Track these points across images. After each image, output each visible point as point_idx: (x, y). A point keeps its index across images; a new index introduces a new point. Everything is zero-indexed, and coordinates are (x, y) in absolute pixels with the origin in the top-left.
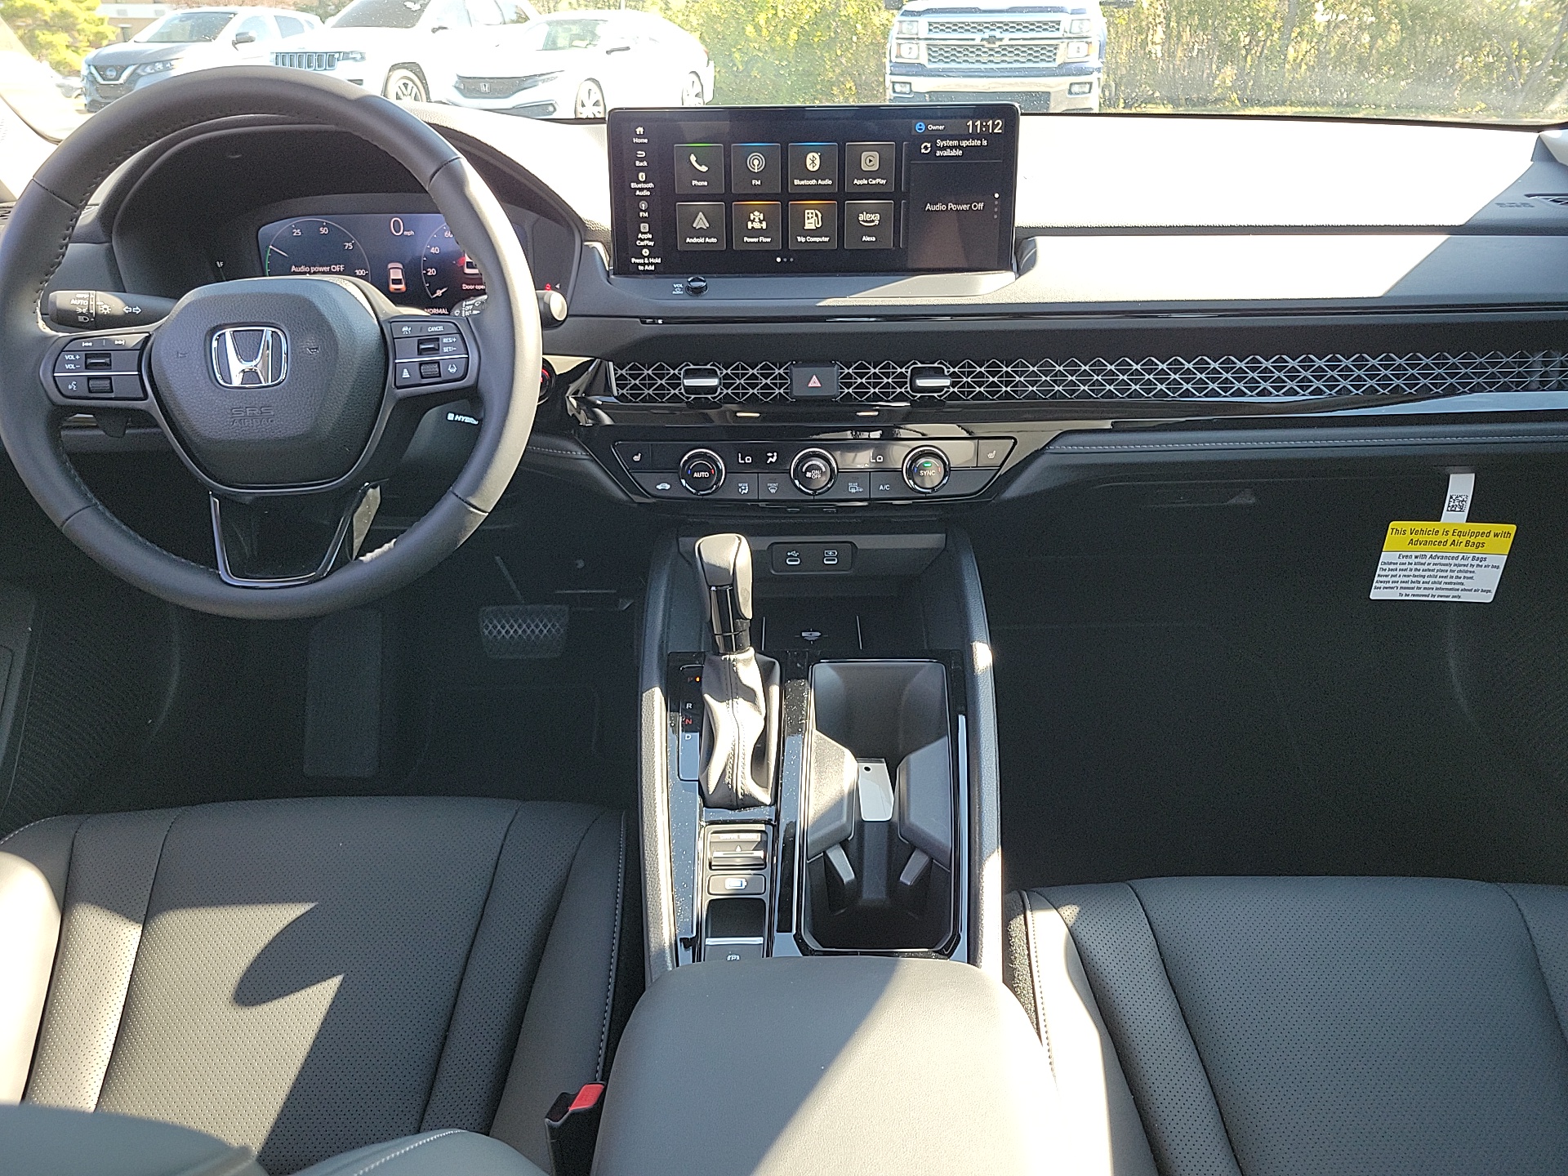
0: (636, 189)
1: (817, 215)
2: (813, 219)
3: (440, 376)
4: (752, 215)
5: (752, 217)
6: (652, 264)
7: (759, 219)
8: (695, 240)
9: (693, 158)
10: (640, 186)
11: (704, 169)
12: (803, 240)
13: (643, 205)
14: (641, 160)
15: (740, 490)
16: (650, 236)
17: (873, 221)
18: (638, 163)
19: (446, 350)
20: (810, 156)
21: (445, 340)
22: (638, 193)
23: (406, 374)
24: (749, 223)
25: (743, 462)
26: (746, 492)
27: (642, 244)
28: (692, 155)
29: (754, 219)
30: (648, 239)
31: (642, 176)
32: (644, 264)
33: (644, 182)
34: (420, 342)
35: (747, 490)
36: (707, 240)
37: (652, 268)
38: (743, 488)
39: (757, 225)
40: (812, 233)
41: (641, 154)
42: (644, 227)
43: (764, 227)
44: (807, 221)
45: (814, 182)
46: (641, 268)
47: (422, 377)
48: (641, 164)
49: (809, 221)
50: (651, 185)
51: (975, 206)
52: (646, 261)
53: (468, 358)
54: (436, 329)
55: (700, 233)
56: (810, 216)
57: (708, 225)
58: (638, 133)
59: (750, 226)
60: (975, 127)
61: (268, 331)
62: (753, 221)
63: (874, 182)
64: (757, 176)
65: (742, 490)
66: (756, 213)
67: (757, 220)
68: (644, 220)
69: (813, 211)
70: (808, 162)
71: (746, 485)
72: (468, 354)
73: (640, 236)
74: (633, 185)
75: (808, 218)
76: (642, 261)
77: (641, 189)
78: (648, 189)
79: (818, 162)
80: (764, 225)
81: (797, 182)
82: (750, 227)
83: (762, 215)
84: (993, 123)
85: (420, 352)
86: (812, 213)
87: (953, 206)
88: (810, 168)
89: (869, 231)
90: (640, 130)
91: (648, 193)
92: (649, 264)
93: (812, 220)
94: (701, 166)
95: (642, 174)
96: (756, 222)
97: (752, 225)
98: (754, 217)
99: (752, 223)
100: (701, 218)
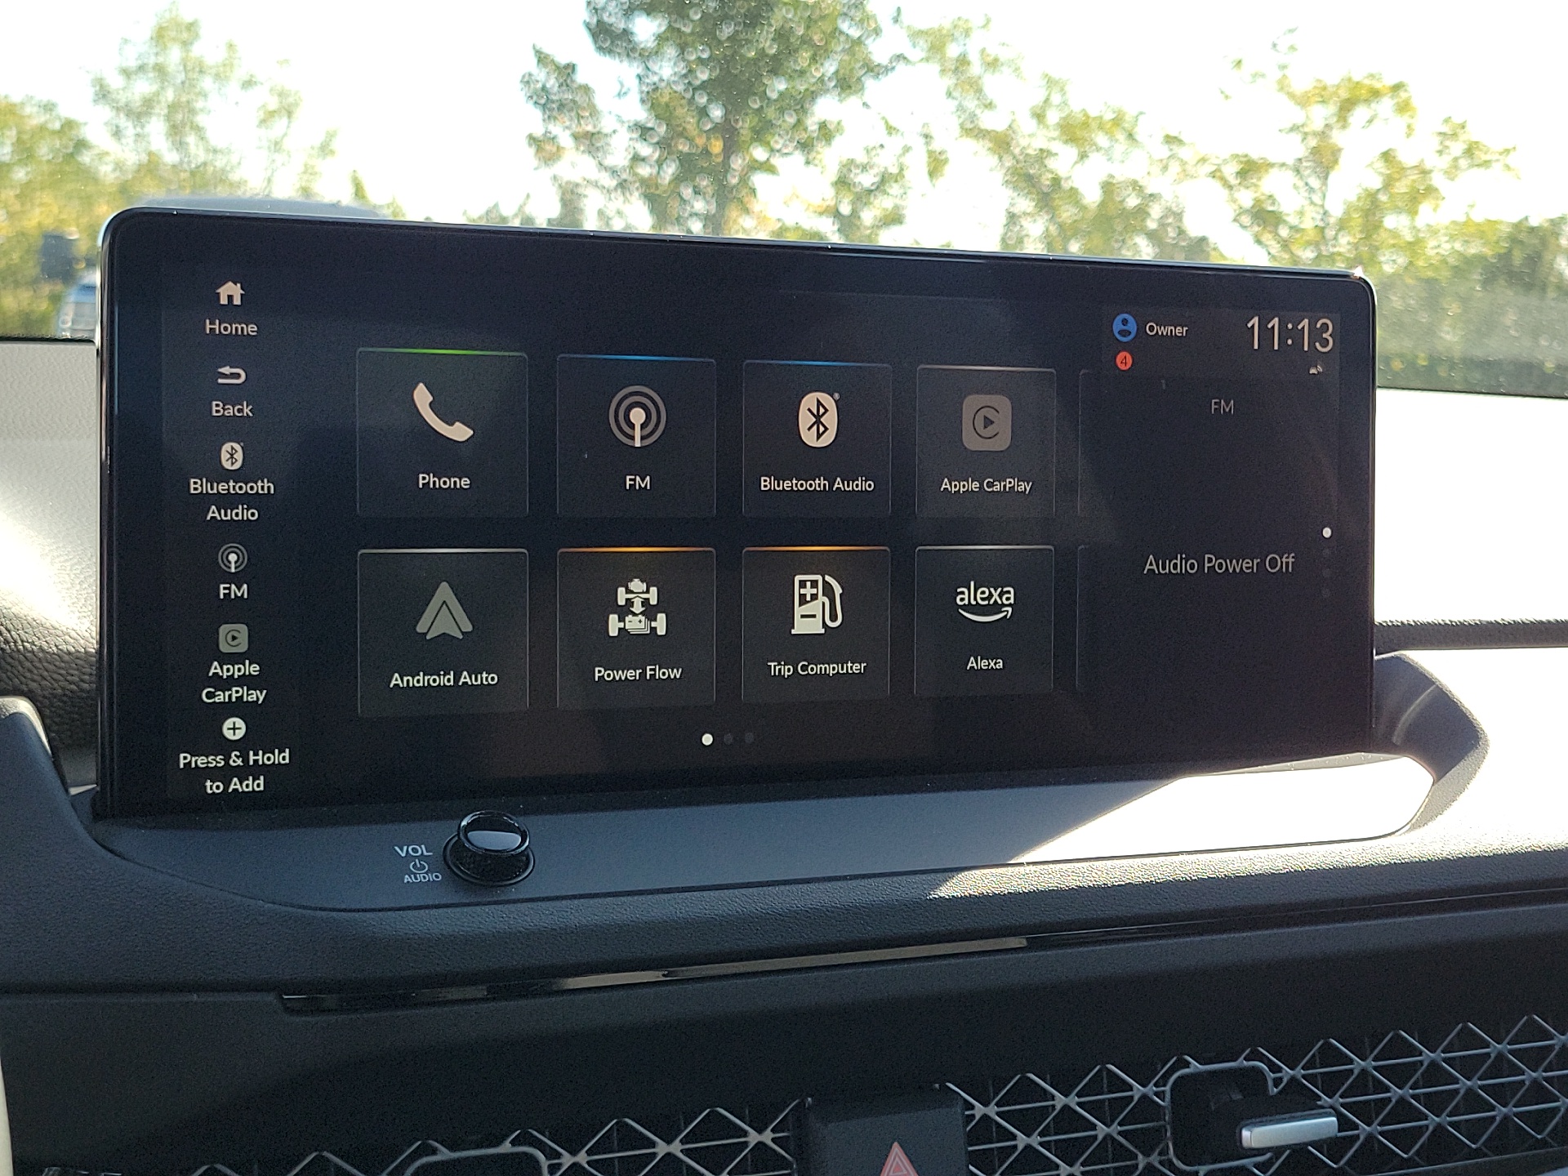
0: (205, 500)
1: (828, 591)
2: (817, 604)
4: (621, 590)
5: (622, 597)
6: (256, 770)
7: (645, 602)
8: (421, 680)
9: (422, 397)
10: (222, 487)
11: (460, 432)
12: (787, 671)
14: (231, 395)
16: (254, 669)
17: (996, 608)
18: (216, 408)
20: (809, 401)
22: (213, 513)
24: (613, 618)
27: (221, 697)
29: (629, 602)
30: (246, 681)
31: (231, 455)
32: (224, 775)
33: (236, 476)
36: (465, 678)
37: (256, 785)
39: (636, 624)
40: (811, 646)
41: (233, 374)
42: (234, 636)
43: (661, 631)
44: (799, 611)
45: (819, 484)
46: (212, 787)
48: (232, 412)
49: (807, 609)
50: (263, 486)
51: (1273, 563)
52: (236, 761)
55: (442, 653)
56: (808, 591)
57: (468, 627)
58: (224, 301)
59: (614, 625)
60: (1266, 333)
62: (625, 611)
63: (997, 487)
64: (638, 460)
66: (637, 585)
67: (638, 608)
68: (233, 611)
69: (819, 578)
70: (805, 419)
73: (215, 668)
74: (196, 486)
75: (802, 597)
76: (217, 761)
77: (227, 501)
78: (249, 500)
79: (831, 420)
80: (661, 624)
81: (766, 483)
82: (614, 632)
83: (654, 590)
84: (1312, 325)
86: (814, 584)
87: (1215, 563)
88: (809, 438)
89: (986, 640)
90: (230, 291)
91: (252, 515)
92: (243, 773)
93: (814, 607)
94: (452, 424)
95: (232, 448)
96: (635, 614)
97: (621, 625)
98: (630, 596)
99: (622, 619)
100: (444, 602)
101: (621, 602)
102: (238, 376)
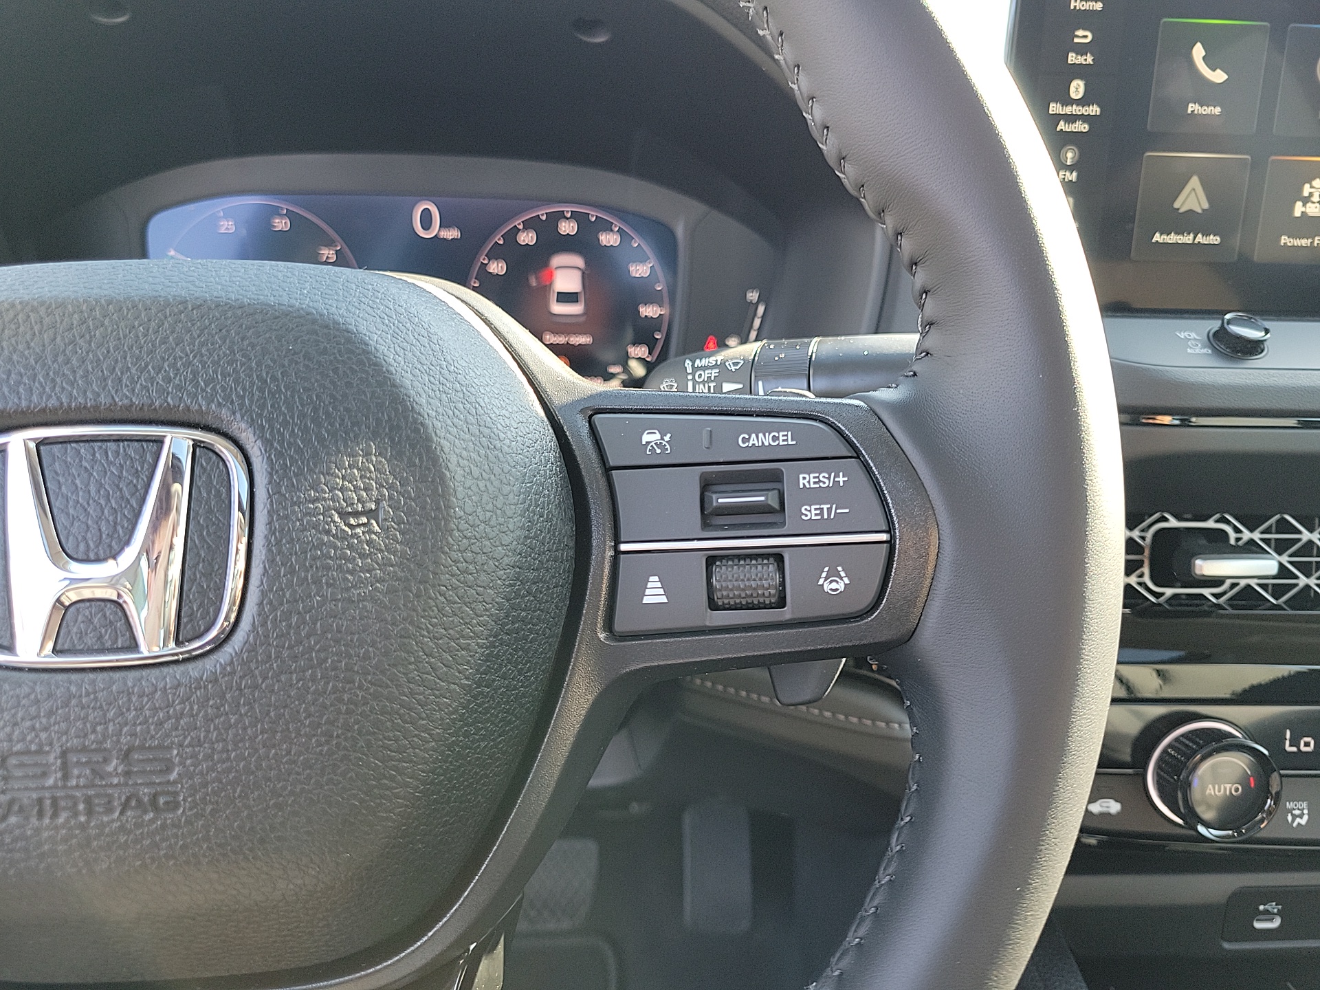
0: (1059, 118)
3: (781, 603)
4: (1307, 186)
5: (1306, 191)
8: (1173, 238)
9: (1198, 52)
10: (1068, 110)
11: (1219, 77)
13: (1070, 155)
14: (1081, 50)
15: (1290, 818)
18: (1073, 58)
19: (810, 513)
21: (807, 480)
22: (1062, 126)
23: (654, 593)
24: (1299, 204)
25: (1294, 749)
26: (1303, 821)
28: (1199, 45)
29: (1311, 194)
31: (1077, 88)
33: (1080, 102)
34: (707, 485)
35: (1306, 818)
36: (1200, 238)
38: (1297, 812)
39: (1313, 209)
41: (1084, 36)
47: (713, 606)
48: (1080, 60)
50: (1094, 110)
53: (891, 543)
54: (767, 440)
55: (1188, 222)
57: (1207, 206)
59: (1298, 209)
61: (178, 442)
62: (1306, 200)
65: (1295, 817)
66: (1318, 183)
67: (1316, 198)
71: (1305, 804)
72: (890, 530)
74: (1054, 109)
77: (1071, 119)
78: (1084, 118)
82: (1297, 213)
85: (710, 518)
91: (1085, 128)
94: (1214, 70)
95: (1077, 84)
96: (1313, 203)
97: (1303, 209)
98: (1312, 190)
99: (1304, 205)
100: (1194, 189)
101: (1306, 194)
102: (1086, 37)
